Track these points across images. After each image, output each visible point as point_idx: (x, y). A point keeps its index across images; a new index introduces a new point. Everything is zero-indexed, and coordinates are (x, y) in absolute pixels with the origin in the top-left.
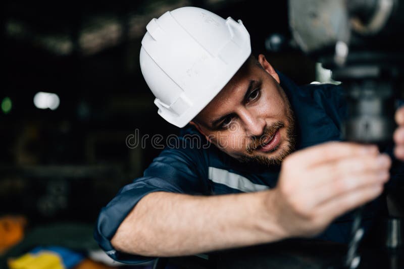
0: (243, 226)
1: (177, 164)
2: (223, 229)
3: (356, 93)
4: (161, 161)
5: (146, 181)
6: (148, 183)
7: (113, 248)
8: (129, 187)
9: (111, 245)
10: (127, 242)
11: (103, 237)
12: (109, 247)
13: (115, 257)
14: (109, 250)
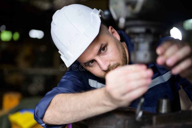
0: (98, 105)
1: (73, 79)
2: (89, 107)
3: (136, 40)
4: (65, 78)
5: (57, 89)
6: (58, 90)
7: (44, 123)
8: (49, 93)
9: (43, 121)
10: (49, 119)
11: (38, 118)
12: (42, 122)
13: (45, 127)
14: (42, 124)
